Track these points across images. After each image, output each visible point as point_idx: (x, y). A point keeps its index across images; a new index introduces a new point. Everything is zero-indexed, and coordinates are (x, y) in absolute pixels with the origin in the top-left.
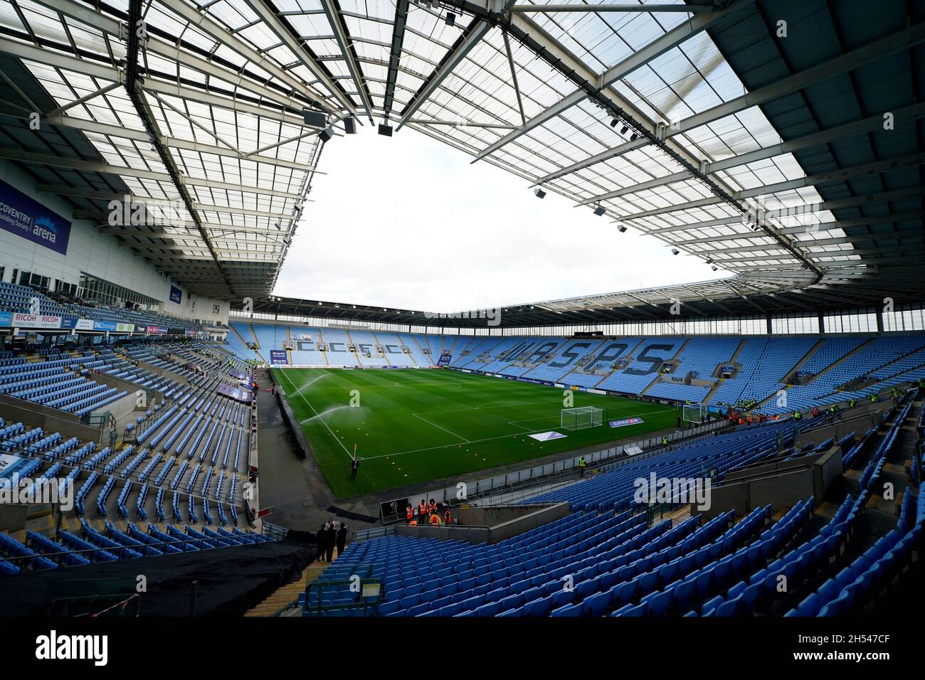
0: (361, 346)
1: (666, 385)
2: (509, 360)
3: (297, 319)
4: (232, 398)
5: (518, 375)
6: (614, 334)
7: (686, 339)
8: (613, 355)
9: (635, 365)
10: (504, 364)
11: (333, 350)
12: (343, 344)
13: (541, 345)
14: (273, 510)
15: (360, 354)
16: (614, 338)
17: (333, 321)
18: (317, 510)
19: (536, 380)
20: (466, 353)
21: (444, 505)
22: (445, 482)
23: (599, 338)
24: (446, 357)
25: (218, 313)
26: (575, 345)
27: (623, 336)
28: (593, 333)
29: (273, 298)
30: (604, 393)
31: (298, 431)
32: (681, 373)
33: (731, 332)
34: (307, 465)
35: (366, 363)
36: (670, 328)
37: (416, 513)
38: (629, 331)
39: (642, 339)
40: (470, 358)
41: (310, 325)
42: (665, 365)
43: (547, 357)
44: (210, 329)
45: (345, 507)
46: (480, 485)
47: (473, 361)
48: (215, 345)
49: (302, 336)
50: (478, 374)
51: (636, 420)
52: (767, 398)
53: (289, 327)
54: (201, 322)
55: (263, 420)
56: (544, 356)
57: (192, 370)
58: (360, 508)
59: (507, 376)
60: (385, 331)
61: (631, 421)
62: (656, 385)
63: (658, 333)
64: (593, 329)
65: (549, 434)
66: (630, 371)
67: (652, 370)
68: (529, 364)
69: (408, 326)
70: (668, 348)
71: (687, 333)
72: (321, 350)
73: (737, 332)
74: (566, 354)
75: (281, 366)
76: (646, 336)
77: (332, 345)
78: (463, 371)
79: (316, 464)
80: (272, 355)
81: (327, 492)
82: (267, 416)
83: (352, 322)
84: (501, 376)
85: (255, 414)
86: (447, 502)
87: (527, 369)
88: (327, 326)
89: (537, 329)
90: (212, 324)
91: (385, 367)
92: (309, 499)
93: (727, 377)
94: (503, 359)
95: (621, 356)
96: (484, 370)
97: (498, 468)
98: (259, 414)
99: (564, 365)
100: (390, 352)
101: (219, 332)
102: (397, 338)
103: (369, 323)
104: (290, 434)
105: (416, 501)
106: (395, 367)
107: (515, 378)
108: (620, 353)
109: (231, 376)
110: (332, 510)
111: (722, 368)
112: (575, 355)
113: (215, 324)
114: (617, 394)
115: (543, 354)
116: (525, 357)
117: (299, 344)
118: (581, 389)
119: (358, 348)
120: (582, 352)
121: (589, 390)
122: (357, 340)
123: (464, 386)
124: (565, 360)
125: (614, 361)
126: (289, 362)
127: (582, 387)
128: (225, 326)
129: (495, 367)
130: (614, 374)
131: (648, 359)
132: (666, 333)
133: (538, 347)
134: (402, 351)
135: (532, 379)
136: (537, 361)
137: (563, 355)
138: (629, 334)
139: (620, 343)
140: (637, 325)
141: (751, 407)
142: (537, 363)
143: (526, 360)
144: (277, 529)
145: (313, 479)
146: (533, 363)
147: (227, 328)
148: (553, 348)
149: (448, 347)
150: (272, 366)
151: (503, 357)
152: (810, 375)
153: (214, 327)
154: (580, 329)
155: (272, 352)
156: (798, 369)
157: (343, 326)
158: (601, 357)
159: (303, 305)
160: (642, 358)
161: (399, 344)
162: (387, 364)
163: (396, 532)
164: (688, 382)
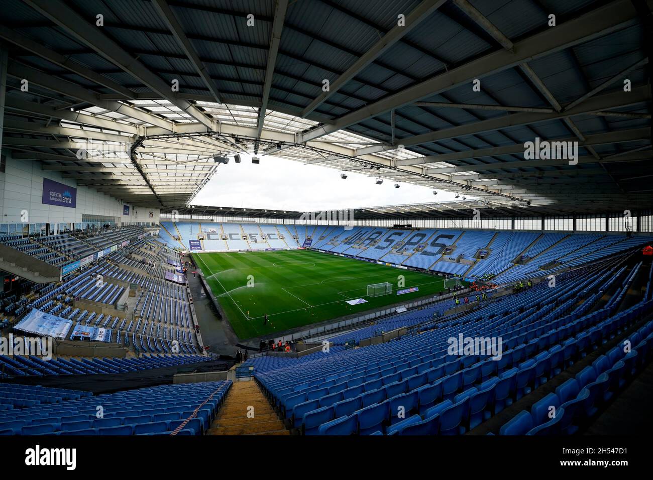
0: (250, 235)
1: (444, 263)
2: (350, 243)
3: (205, 217)
4: (174, 282)
5: (355, 255)
6: (419, 227)
7: (463, 231)
8: (416, 241)
9: (429, 249)
10: (346, 246)
11: (231, 239)
12: (238, 234)
13: (371, 233)
14: (211, 346)
15: (250, 240)
16: (418, 229)
17: (230, 218)
18: (231, 346)
19: (366, 258)
20: (322, 238)
21: (292, 342)
22: (294, 330)
23: (409, 229)
24: (309, 241)
25: (152, 217)
26: (394, 234)
27: (425, 228)
28: (405, 225)
29: (189, 206)
30: (406, 268)
31: (216, 303)
32: (455, 255)
33: (490, 227)
34: (224, 323)
35: (254, 247)
36: (453, 224)
37: (277, 346)
38: (428, 225)
39: (436, 230)
40: (324, 241)
41: (215, 221)
42: (447, 249)
43: (375, 242)
44: (148, 229)
45: (244, 344)
46: (311, 332)
47: (327, 244)
48: (153, 239)
49: (210, 229)
50: (330, 254)
51: (415, 289)
52: (501, 273)
53: (200, 223)
54: (142, 224)
55: (195, 295)
56: (373, 241)
57: (146, 263)
58: (251, 344)
59: (347, 255)
60: (266, 224)
61: (411, 290)
62: (439, 263)
63: (446, 227)
64: (405, 222)
65: (358, 300)
66: (425, 253)
67: (439, 252)
68: (363, 247)
69: (283, 220)
70: (450, 237)
71: (464, 227)
72: (223, 239)
73: (493, 228)
74: (387, 240)
75: (197, 251)
76: (438, 228)
77: (230, 235)
78: (320, 251)
79: (228, 322)
80: (190, 244)
81: (235, 337)
82: (196, 292)
83: (244, 218)
84: (343, 255)
85: (189, 291)
86: (293, 340)
87: (361, 251)
88: (226, 221)
89: (370, 222)
90: (149, 225)
91: (267, 249)
92: (226, 341)
93: (482, 258)
94: (346, 243)
95: (421, 242)
96: (333, 250)
97: (323, 322)
98: (191, 291)
99: (385, 248)
100: (270, 238)
101: (154, 230)
102: (274, 228)
103: (255, 219)
104: (212, 305)
105: (277, 341)
106: (274, 249)
107: (352, 256)
108: (421, 240)
109: (169, 264)
110: (238, 345)
111: (480, 252)
112: (393, 241)
113: (151, 224)
114: (414, 269)
115: (372, 239)
116: (361, 242)
117: (208, 235)
118: (393, 265)
119: (248, 237)
120: (397, 239)
121: (397, 266)
122: (248, 231)
123: (318, 265)
124: (385, 244)
125: (416, 246)
126: (202, 248)
127: (394, 264)
128: (158, 226)
129: (340, 248)
130: (414, 255)
131: (438, 245)
132: (451, 227)
133: (370, 235)
134: (278, 238)
135: (363, 258)
136: (368, 244)
137: (385, 241)
138: (428, 227)
139: (421, 233)
140: (433, 221)
141: (490, 279)
142: (368, 246)
143: (361, 244)
144: (214, 355)
145: (228, 330)
146: (365, 246)
147: (159, 227)
148: (379, 235)
149: (310, 234)
150: (191, 252)
151: (346, 241)
152: (529, 258)
153: (150, 227)
154: (397, 222)
155: (190, 241)
156: (523, 254)
157: (238, 221)
158: (409, 243)
159: (209, 209)
160: (433, 244)
161: (276, 233)
162: (268, 247)
163: (267, 355)
164: (458, 261)
